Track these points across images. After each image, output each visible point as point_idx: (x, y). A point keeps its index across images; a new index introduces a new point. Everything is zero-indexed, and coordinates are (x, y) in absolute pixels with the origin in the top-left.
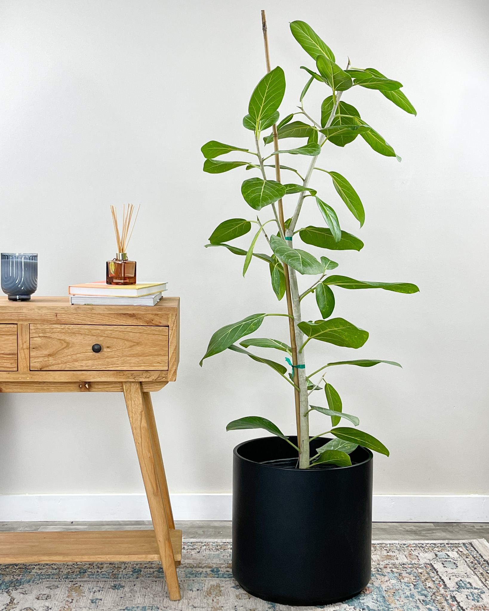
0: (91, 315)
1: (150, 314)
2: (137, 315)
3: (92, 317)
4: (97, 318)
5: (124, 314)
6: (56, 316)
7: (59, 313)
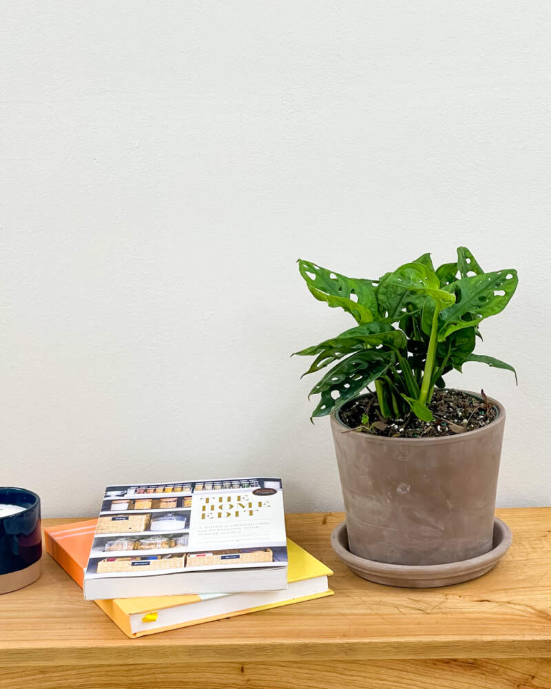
0: (344, 666)
1: (524, 659)
2: (485, 664)
3: (348, 672)
4: (363, 674)
5: (447, 662)
6: (242, 670)
7: (250, 663)
